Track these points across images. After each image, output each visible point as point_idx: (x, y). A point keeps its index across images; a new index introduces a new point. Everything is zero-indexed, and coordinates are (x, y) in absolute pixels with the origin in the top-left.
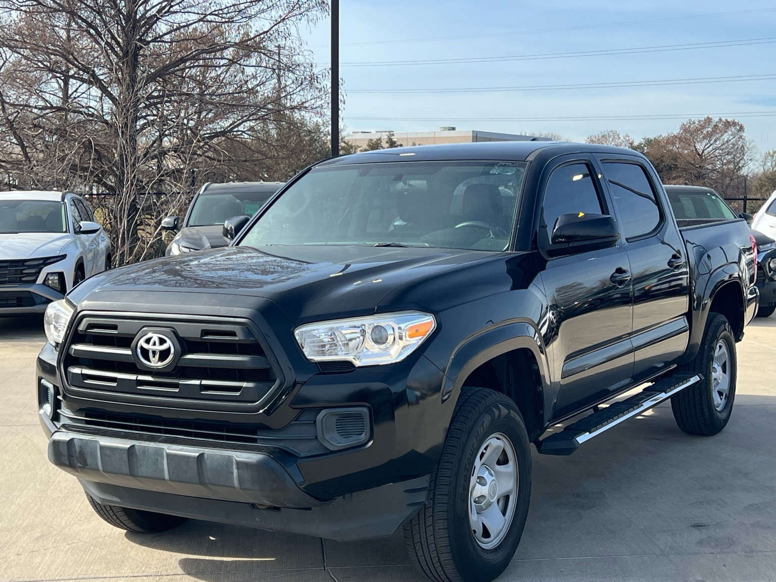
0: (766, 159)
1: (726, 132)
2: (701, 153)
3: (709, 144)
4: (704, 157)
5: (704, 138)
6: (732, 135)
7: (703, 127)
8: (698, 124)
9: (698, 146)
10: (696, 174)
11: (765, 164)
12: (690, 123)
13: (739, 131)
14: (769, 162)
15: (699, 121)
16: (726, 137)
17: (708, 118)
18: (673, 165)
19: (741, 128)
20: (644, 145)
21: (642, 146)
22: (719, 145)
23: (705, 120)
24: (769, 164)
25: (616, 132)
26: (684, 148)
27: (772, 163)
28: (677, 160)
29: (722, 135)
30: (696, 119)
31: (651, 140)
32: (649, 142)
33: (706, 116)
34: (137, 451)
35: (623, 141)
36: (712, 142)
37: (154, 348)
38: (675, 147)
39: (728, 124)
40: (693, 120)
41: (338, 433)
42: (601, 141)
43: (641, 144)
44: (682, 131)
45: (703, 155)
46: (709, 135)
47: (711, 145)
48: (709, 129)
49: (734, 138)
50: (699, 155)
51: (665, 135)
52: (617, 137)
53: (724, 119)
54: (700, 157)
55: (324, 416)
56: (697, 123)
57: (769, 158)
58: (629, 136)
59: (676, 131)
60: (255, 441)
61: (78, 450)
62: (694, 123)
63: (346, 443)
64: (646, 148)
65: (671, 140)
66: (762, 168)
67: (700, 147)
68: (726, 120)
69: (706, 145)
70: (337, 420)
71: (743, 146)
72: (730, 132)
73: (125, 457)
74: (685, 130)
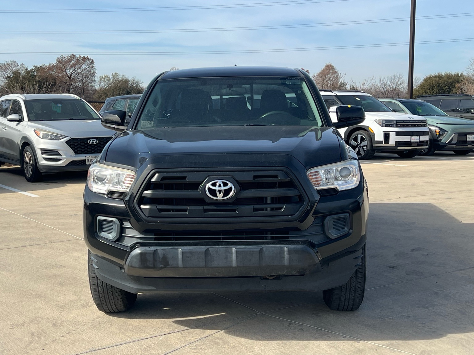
0: (101, 81)
1: (84, 64)
2: (70, 76)
3: (74, 71)
4: (71, 79)
5: (71, 67)
6: (87, 66)
7: (70, 61)
8: (67, 59)
9: (68, 72)
10: (68, 88)
11: (100, 84)
12: (62, 58)
13: (91, 63)
14: (102, 82)
15: (68, 57)
16: (83, 67)
17: (73, 55)
18: (54, 83)
19: (93, 62)
20: (35, 70)
21: (33, 71)
22: (80, 72)
23: (71, 56)
24: (102, 83)
25: (16, 61)
26: (59, 73)
27: (104, 83)
28: (56, 80)
29: (81, 66)
30: (66, 55)
31: (39, 68)
32: (37, 69)
33: (72, 54)
34: (211, 252)
35: (20, 68)
36: (76, 69)
37: (219, 188)
38: (53, 72)
39: (85, 59)
40: (64, 55)
41: (334, 229)
42: (6, 67)
43: (32, 69)
44: (57, 62)
45: (71, 77)
46: (74, 65)
47: (75, 71)
48: (74, 62)
49: (88, 67)
50: (69, 77)
51: (47, 64)
52: (16, 65)
53: (82, 57)
54: (69, 79)
55: (329, 220)
56: (66, 57)
57: (103, 80)
58: (24, 65)
59: (54, 62)
60: (288, 238)
61: (161, 256)
62: (65, 58)
63: (338, 234)
64: (35, 72)
65: (51, 68)
66: (99, 86)
67: (69, 72)
68: (84, 57)
69: (72, 72)
70: (333, 222)
71: (94, 72)
72: (86, 64)
73: (203, 256)
74: (60, 61)
